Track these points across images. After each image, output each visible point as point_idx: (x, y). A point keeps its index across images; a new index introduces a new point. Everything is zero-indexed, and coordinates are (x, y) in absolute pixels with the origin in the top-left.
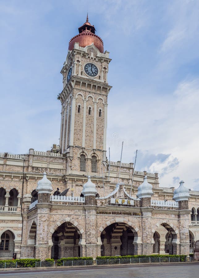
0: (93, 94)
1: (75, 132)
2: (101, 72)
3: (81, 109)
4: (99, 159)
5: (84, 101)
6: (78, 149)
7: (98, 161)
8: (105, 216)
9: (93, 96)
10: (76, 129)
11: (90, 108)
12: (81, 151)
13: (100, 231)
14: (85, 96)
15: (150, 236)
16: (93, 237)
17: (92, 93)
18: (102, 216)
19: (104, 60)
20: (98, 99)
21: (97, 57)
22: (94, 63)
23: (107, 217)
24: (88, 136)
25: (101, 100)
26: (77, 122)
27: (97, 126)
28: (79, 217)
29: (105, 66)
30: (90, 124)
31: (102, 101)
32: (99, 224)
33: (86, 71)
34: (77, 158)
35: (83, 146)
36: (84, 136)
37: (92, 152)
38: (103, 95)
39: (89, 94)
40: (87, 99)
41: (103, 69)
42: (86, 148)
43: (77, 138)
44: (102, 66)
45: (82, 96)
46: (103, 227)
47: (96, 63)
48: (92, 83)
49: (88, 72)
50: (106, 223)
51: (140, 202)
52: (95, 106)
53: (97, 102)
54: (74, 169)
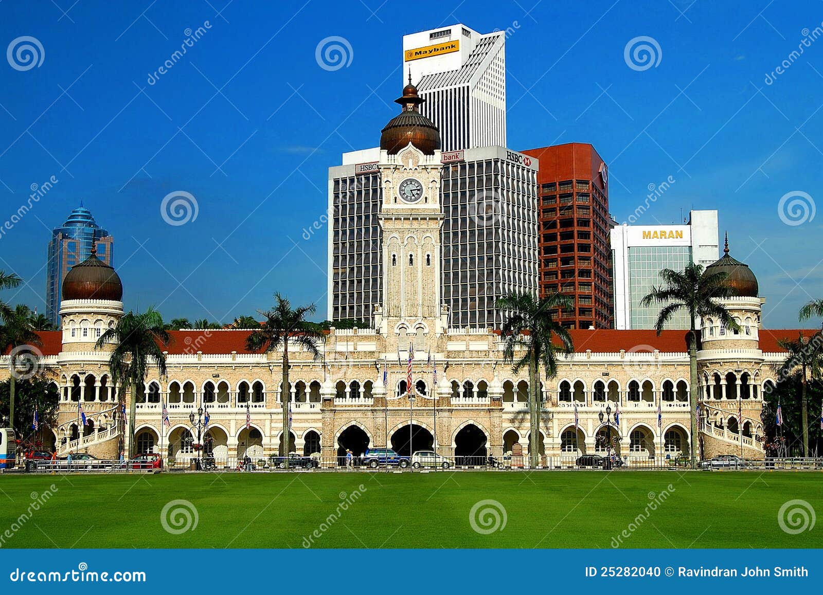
0: (416, 232)
1: (390, 296)
2: (427, 189)
3: (396, 259)
4: (428, 331)
5: (402, 246)
6: (395, 321)
7: (425, 334)
8: (396, 418)
9: (415, 234)
11: (411, 256)
13: (390, 435)
14: (402, 238)
17: (414, 229)
19: (431, 169)
20: (423, 238)
21: (418, 166)
22: (416, 176)
23: (399, 419)
24: (409, 299)
25: (429, 238)
26: (391, 281)
27: (424, 281)
28: (367, 420)
29: (434, 177)
30: (412, 281)
31: (430, 240)
32: (389, 425)
33: (402, 195)
34: (394, 335)
35: (403, 315)
36: (404, 301)
37: (417, 322)
38: (432, 229)
39: (408, 234)
40: (406, 242)
41: (431, 183)
42: (407, 318)
43: (393, 305)
44: (428, 178)
45: (397, 239)
46: (393, 429)
47: (418, 175)
48: (411, 216)
49: (406, 196)
50: (398, 425)
51: (438, 401)
52: (420, 250)
53: (423, 242)
54: (389, 349)
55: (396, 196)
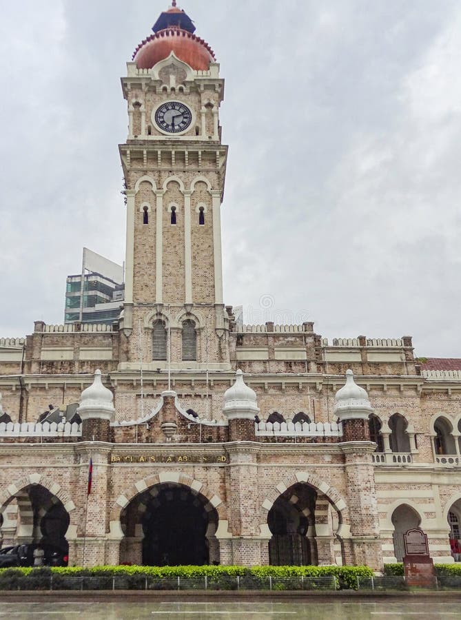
0: (181, 174)
1: (137, 270)
2: (199, 115)
3: (149, 215)
4: (202, 326)
5: (157, 195)
6: (145, 308)
7: (197, 331)
8: (132, 467)
9: (180, 178)
10: (139, 264)
11: (173, 209)
12: (154, 312)
13: (120, 507)
14: (159, 183)
15: (249, 519)
16: (90, 521)
17: (177, 171)
18: (125, 467)
19: (205, 86)
20: (193, 184)
21: (184, 83)
22: (181, 99)
23: (140, 469)
24: (170, 274)
25: (202, 184)
26: (140, 247)
27: (195, 247)
28: (66, 472)
29: (209, 99)
30: (175, 247)
31: (205, 186)
32: (116, 489)
33: (160, 124)
34: (144, 331)
35: (159, 300)
36: (161, 277)
37: (184, 311)
38: (208, 171)
39: (169, 177)
40: (165, 189)
41: (203, 108)
42: (165, 304)
43: (142, 283)
44: (200, 101)
45: (151, 184)
46: (127, 496)
47: (184, 98)
48: (173, 148)
49: (165, 125)
50: (136, 484)
51: (228, 429)
52: (187, 200)
53: (192, 189)
54: (135, 356)
55: (150, 124)
